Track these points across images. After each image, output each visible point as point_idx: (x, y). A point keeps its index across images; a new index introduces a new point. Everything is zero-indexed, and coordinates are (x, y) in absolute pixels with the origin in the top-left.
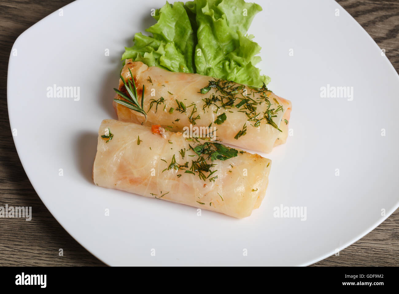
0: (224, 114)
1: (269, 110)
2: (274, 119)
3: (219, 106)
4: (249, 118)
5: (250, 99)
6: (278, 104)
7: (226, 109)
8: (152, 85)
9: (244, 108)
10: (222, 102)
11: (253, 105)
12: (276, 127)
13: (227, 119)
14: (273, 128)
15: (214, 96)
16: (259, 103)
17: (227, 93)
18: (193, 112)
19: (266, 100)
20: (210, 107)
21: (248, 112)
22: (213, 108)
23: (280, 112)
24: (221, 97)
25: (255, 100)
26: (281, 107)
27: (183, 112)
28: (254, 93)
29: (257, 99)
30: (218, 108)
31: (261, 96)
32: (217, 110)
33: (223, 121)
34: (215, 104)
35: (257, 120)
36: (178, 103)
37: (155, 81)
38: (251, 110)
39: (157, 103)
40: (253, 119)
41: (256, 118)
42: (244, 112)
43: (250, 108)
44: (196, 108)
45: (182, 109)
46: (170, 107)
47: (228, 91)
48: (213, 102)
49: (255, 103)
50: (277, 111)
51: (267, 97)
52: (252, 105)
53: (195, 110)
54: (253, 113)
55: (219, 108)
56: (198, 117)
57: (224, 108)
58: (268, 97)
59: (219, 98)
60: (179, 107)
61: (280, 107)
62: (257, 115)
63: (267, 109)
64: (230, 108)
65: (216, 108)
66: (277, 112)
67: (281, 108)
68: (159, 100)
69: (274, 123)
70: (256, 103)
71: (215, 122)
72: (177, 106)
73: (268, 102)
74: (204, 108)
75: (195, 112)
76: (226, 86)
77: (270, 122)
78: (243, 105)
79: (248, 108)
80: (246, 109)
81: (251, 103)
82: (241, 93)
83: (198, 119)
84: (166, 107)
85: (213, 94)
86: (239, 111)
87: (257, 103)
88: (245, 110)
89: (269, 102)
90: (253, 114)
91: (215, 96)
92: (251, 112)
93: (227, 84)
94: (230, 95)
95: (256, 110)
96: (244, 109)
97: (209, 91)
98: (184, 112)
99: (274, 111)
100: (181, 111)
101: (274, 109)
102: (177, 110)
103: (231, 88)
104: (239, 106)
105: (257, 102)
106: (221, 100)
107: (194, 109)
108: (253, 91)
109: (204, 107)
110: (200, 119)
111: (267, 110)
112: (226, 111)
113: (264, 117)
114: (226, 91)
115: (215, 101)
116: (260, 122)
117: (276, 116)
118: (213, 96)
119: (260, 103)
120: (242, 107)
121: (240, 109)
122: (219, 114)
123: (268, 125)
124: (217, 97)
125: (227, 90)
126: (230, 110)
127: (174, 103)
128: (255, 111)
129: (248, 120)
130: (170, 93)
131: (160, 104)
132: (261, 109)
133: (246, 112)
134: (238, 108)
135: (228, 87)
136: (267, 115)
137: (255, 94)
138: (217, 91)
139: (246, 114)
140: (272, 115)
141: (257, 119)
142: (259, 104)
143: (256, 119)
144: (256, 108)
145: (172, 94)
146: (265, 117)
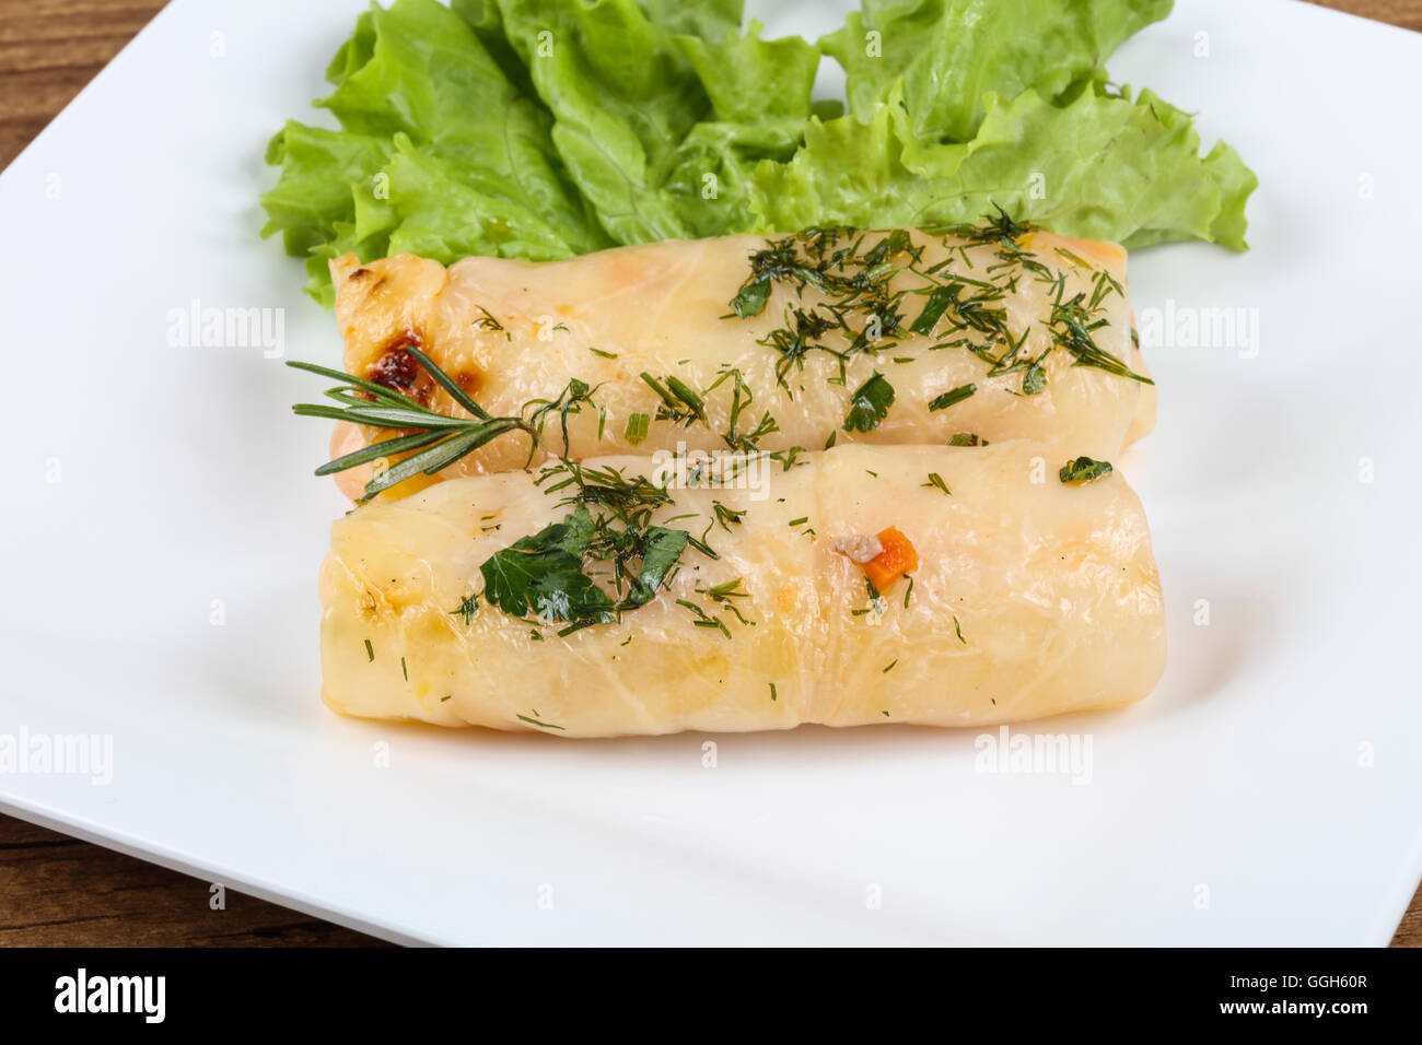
0: (877, 378)
1: (1062, 303)
2: (1100, 339)
3: (840, 350)
4: (988, 367)
5: (958, 283)
6: (1088, 267)
7: (876, 355)
8: (509, 339)
9: (954, 326)
10: (846, 328)
11: (986, 305)
12: (1118, 369)
13: (895, 396)
14: (1109, 379)
15: (799, 314)
16: (1007, 287)
17: (849, 284)
18: (736, 410)
19: (1031, 266)
20: (805, 364)
21: (978, 338)
22: (818, 365)
23: (1110, 302)
24: (830, 308)
25: (985, 278)
26: (1106, 276)
27: (692, 418)
28: (960, 248)
29: (989, 270)
30: (842, 357)
31: (1002, 255)
32: (843, 369)
33: (880, 413)
34: (819, 344)
35: (1026, 362)
36: (654, 385)
37: (511, 318)
38: (985, 330)
39: (560, 413)
40: (1009, 363)
41: (1021, 355)
42: (957, 344)
43: (979, 320)
44: (746, 389)
45: (685, 408)
46: (626, 412)
47: (850, 273)
48: (809, 341)
49: (990, 293)
50: (1096, 299)
51: (1027, 254)
52: (980, 305)
53: (744, 397)
54: (1000, 336)
55: (848, 358)
56: (764, 422)
57: (867, 351)
58: (1032, 252)
59: (827, 315)
60: (667, 402)
61: (1103, 280)
62: (1016, 341)
63: (1054, 302)
64: (894, 345)
65: (835, 362)
66: (1099, 306)
67: (1107, 284)
68: (569, 396)
69: (1106, 355)
70: (994, 289)
71: (848, 428)
72: (659, 402)
73: (1043, 271)
74: (780, 378)
75: (745, 404)
76: (828, 256)
77: (1086, 354)
78: (943, 316)
79: (971, 323)
80: (963, 327)
81: (973, 299)
82: (910, 267)
83: (767, 431)
84: (610, 416)
85: (790, 305)
86: (934, 348)
87: (1000, 290)
88: (959, 335)
89: (1047, 270)
90: (1001, 341)
91: (807, 313)
92: (989, 335)
93: (828, 246)
94: (865, 289)
95: (1005, 319)
96: (954, 330)
97: (771, 298)
98: (697, 420)
99: (1084, 304)
100: (683, 416)
101: (1081, 297)
102: (662, 416)
103: (854, 258)
104: (924, 324)
105: (998, 284)
106: (835, 321)
107: (737, 395)
108: (954, 241)
109: (780, 371)
110: (777, 429)
111: (1056, 305)
112: (881, 362)
113: (1055, 342)
114: (843, 279)
115: (816, 334)
116: (1041, 369)
117: (1103, 323)
118: (795, 312)
119: (1012, 285)
120: (942, 323)
121: (938, 338)
122: (855, 383)
123: (1086, 373)
124: (814, 316)
125: (841, 269)
126: (899, 352)
127: (636, 390)
128: (1004, 327)
129: (991, 374)
130: (603, 354)
131: (573, 411)
132: (1027, 310)
133: (966, 341)
134: (925, 333)
135: (838, 257)
136: (1062, 328)
137: (966, 251)
138: (799, 290)
139: (972, 348)
140: (1086, 323)
141: (1026, 357)
142: (1009, 290)
143: (1021, 361)
144: (1002, 314)
145: (614, 356)
146: (1061, 339)
